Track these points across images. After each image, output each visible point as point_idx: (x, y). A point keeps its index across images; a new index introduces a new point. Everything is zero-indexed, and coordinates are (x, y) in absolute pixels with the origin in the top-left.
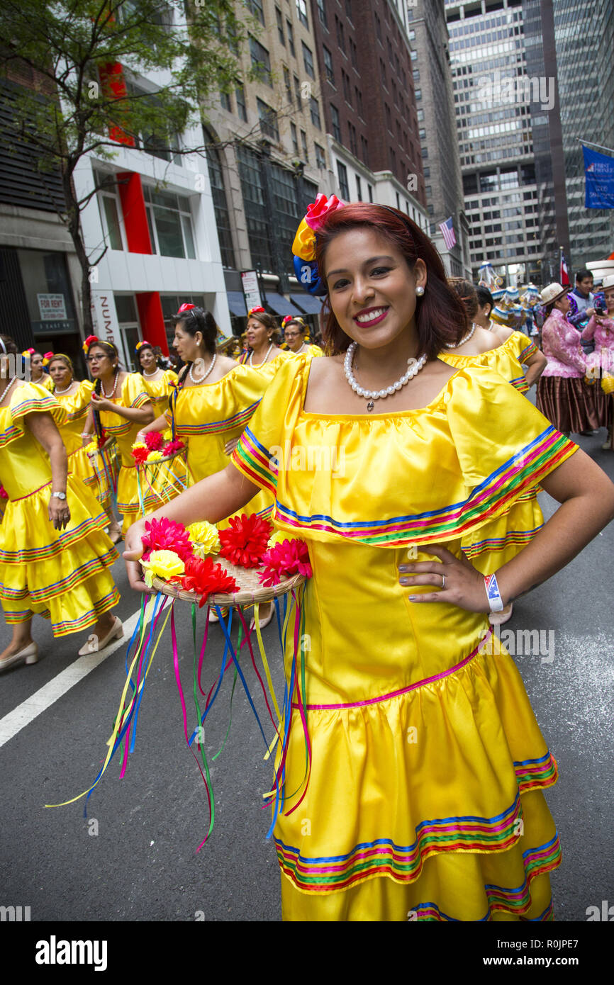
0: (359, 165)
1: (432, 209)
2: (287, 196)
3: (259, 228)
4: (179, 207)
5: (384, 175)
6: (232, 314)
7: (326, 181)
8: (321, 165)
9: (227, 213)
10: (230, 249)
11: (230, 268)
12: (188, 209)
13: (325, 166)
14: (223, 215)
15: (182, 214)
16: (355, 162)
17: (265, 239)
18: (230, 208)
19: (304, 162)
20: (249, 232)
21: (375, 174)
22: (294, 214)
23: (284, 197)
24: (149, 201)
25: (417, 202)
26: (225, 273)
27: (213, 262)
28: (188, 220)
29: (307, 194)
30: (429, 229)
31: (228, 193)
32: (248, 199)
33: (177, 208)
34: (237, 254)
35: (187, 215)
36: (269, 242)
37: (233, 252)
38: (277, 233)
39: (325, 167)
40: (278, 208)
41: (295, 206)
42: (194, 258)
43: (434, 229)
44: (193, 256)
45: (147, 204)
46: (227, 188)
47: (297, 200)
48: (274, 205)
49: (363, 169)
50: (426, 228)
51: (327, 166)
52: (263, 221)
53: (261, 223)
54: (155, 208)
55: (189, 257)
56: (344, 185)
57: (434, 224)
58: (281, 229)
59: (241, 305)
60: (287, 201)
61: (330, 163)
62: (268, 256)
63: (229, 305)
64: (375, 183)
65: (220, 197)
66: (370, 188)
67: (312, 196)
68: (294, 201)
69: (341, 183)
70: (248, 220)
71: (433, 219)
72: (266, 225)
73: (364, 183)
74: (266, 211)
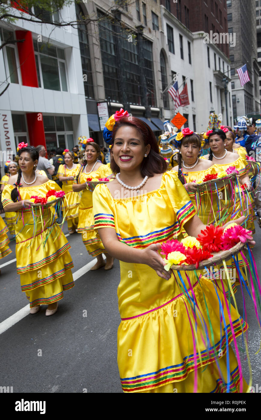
0: (182, 27)
1: (233, 58)
2: (131, 49)
3: (111, 70)
4: (57, 56)
5: (199, 34)
6: (90, 130)
7: (158, 39)
8: (156, 27)
9: (89, 60)
10: (91, 85)
11: (90, 98)
12: (63, 57)
13: (158, 28)
14: (87, 62)
15: (59, 60)
16: (180, 25)
17: (115, 79)
18: (92, 56)
19: (144, 25)
20: (104, 72)
21: (193, 33)
22: (135, 62)
23: (129, 50)
24: (37, 51)
25: (222, 53)
26: (86, 101)
27: (78, 94)
28: (63, 65)
29: (145, 48)
30: (230, 72)
31: (91, 46)
32: (104, 51)
33: (56, 57)
34: (95, 89)
35: (63, 61)
36: (117, 81)
37: (93, 87)
38: (123, 75)
39: (158, 30)
40: (125, 57)
41: (136, 56)
42: (67, 91)
43: (234, 72)
44: (66, 89)
45: (36, 53)
46: (90, 43)
47: (138, 52)
48: (122, 55)
49: (185, 30)
50: (228, 72)
51: (160, 28)
52: (114, 66)
53: (113, 68)
54: (40, 55)
55: (63, 90)
56: (171, 42)
57: (234, 69)
58: (126, 72)
59: (96, 123)
60: (131, 53)
61: (162, 26)
62: (117, 90)
63: (89, 123)
64: (193, 40)
65: (85, 49)
66: (189, 44)
67: (148, 49)
68: (136, 53)
69: (169, 41)
70: (104, 65)
71: (233, 65)
72: (116, 69)
73: (185, 41)
74: (116, 60)
